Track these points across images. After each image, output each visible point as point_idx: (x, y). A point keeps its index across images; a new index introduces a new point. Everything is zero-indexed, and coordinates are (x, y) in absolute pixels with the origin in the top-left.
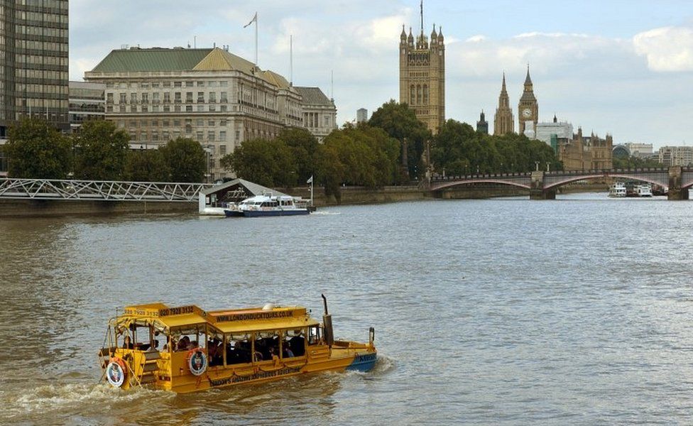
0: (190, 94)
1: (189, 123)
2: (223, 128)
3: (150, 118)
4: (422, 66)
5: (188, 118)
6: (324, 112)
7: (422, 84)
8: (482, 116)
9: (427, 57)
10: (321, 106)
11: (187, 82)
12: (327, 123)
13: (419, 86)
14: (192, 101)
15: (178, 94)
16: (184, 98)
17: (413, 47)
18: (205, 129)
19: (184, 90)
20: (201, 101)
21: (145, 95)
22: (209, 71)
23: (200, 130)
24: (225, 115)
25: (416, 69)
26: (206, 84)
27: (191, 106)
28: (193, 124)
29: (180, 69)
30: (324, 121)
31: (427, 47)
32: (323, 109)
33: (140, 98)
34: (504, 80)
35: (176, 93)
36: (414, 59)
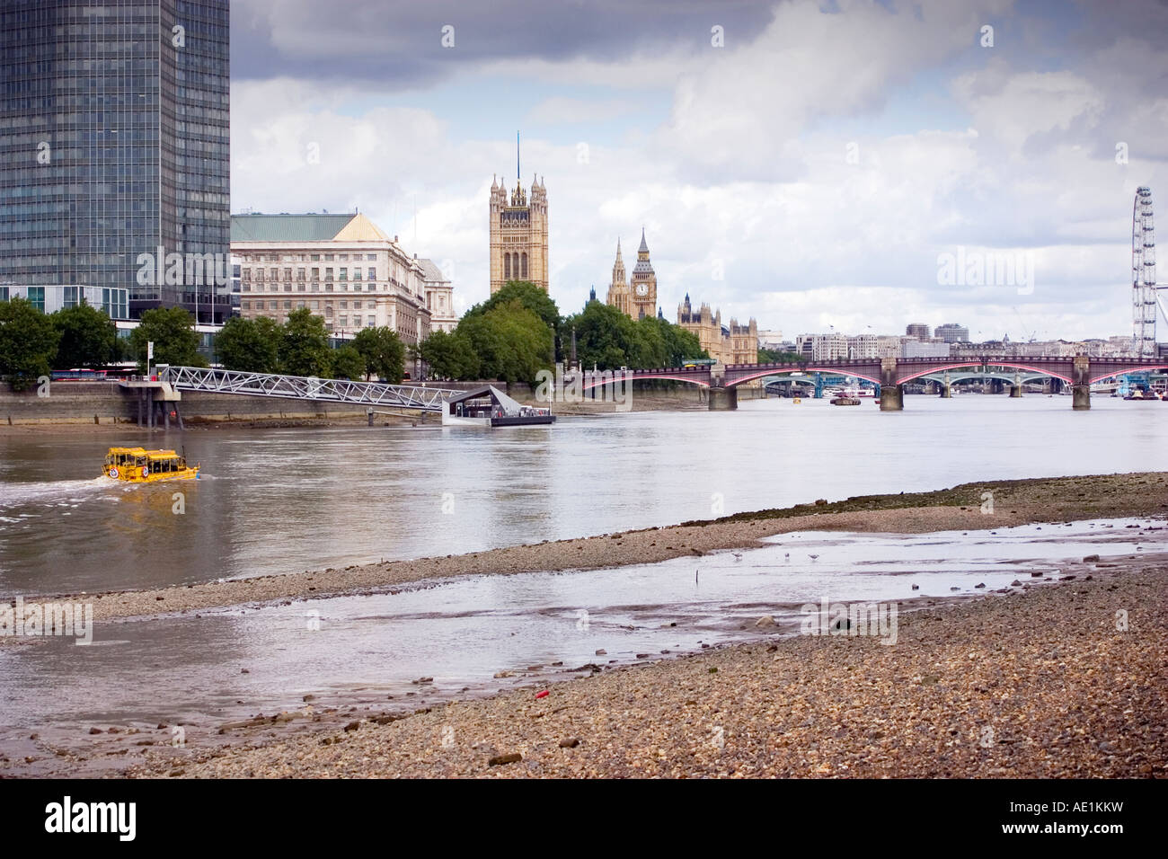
0: (330, 270)
1: (330, 305)
2: (372, 312)
3: (281, 299)
4: (520, 229)
5: (329, 299)
6: (438, 290)
7: (520, 252)
8: (593, 295)
9: (526, 215)
10: (434, 282)
11: (326, 255)
12: (441, 304)
13: (516, 254)
14: (332, 278)
15: (316, 270)
16: (323, 274)
17: (505, 202)
18: (350, 313)
19: (322, 265)
20: (344, 278)
21: (275, 271)
22: (354, 242)
23: (344, 313)
24: (374, 296)
25: (512, 232)
26: (351, 258)
27: (332, 285)
28: (335, 306)
29: (318, 238)
30: (438, 301)
31: (524, 203)
32: (436, 288)
33: (268, 274)
34: (619, 245)
35: (313, 269)
36: (509, 219)
